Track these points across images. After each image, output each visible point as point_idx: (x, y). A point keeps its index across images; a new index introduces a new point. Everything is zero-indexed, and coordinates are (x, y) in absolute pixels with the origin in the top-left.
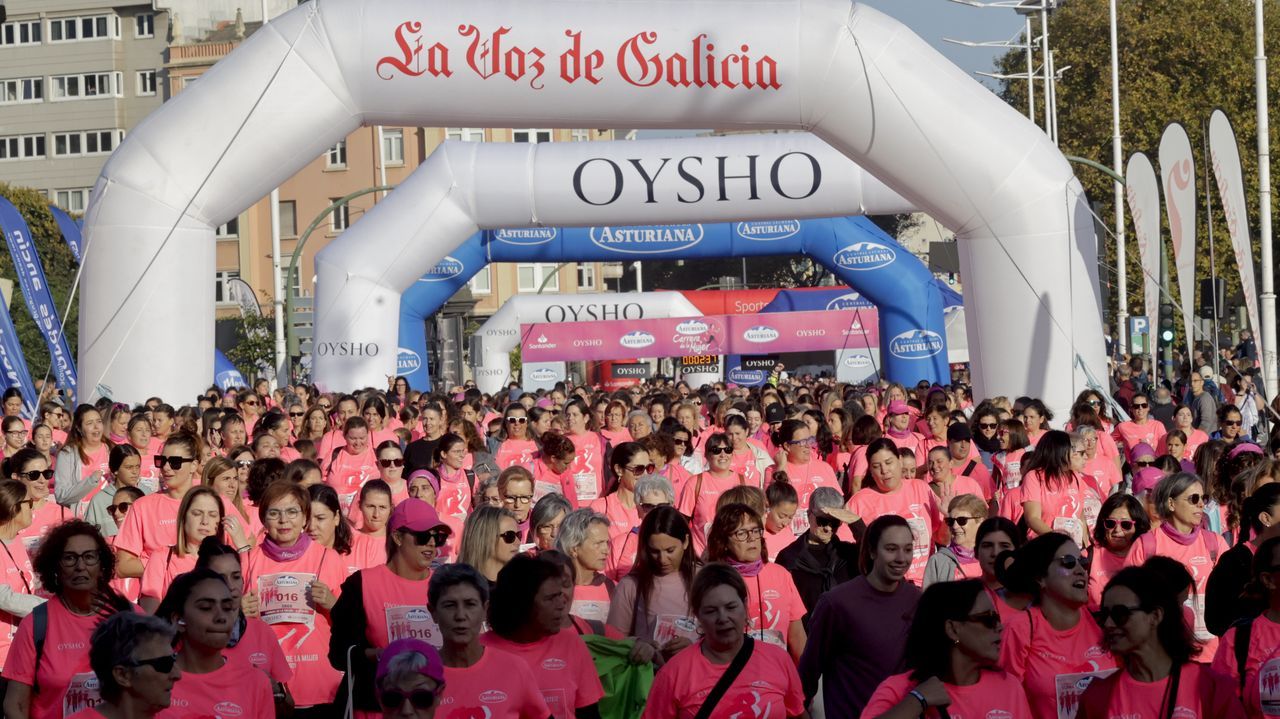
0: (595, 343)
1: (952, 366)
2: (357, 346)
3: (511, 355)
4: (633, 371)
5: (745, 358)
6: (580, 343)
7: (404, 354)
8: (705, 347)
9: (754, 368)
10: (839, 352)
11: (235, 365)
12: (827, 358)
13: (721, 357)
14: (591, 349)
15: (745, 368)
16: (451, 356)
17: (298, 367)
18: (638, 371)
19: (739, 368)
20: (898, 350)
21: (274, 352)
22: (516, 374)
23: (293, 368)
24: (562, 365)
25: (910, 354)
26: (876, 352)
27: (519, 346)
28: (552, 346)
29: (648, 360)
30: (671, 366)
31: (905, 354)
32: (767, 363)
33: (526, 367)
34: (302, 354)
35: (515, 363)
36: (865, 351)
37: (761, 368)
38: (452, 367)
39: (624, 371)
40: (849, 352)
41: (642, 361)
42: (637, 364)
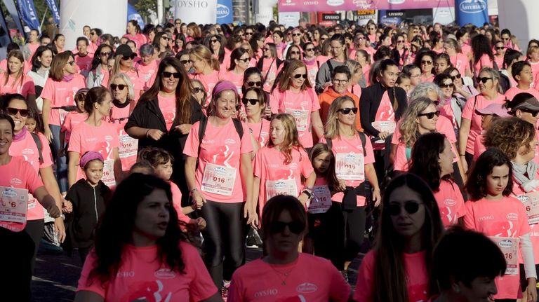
0: (314, 3)
1: (490, 17)
2: (197, 3)
3: (274, 8)
4: (333, 17)
5: (388, 12)
6: (308, 3)
7: (221, 8)
8: (369, 6)
9: (393, 17)
10: (434, 10)
11: (138, 12)
12: (428, 12)
13: (377, 11)
14: (313, 6)
15: (388, 17)
16: (244, 9)
17: (168, 13)
18: (335, 17)
19: (385, 17)
20: (464, 8)
21: (156, 6)
22: (276, 17)
23: (166, 13)
24: (298, 13)
25: (470, 10)
26: (453, 9)
27: (277, 4)
28: (293, 4)
29: (341, 12)
30: (352, 15)
31: (467, 10)
32: (399, 14)
33: (280, 14)
34: (170, 7)
35: (275, 13)
36: (447, 9)
37: (396, 16)
38: (244, 14)
39: (329, 17)
40: (440, 9)
41: (338, 12)
42: (336, 14)
